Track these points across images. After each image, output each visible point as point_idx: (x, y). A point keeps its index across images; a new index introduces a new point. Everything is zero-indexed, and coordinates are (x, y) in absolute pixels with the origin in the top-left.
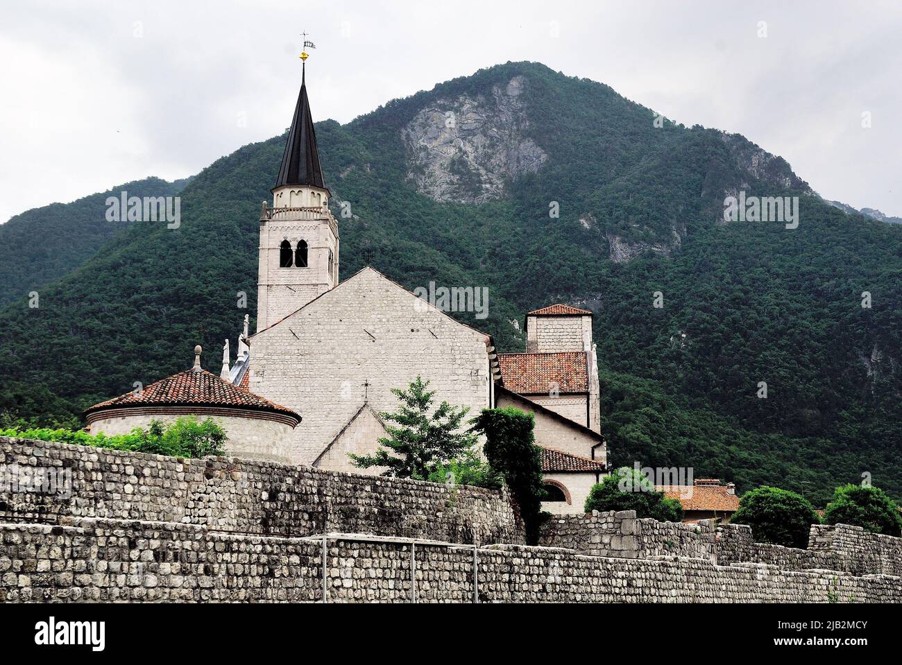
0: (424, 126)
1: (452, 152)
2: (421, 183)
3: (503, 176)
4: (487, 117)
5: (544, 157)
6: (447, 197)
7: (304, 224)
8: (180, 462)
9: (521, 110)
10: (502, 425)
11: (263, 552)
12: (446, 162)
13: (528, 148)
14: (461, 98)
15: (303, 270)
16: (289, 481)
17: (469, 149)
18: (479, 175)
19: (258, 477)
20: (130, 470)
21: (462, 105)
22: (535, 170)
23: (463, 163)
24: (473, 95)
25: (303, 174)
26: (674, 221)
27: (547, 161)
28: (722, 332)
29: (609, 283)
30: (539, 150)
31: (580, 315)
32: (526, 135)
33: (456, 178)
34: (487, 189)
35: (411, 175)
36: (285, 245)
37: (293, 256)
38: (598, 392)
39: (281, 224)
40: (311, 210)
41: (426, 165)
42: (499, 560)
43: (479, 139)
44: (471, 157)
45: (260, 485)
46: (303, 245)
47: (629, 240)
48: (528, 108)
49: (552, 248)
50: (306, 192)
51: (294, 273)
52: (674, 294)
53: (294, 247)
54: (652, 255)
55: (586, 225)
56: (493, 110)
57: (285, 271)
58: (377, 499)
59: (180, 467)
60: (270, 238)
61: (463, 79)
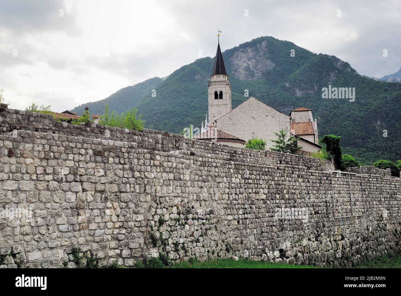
0: (236, 57)
1: (245, 64)
2: (236, 74)
3: (261, 71)
4: (256, 53)
5: (274, 65)
6: (244, 79)
7: (221, 86)
8: (259, 152)
9: (266, 51)
10: (331, 140)
11: (319, 176)
12: (244, 68)
13: (269, 62)
14: (248, 48)
15: (222, 100)
16: (284, 157)
17: (250, 63)
18: (254, 71)
19: (277, 156)
20: (248, 154)
21: (248, 50)
22: (271, 69)
23: (249, 68)
24: (251, 47)
25: (220, 71)
26: (315, 83)
27: (275, 66)
28: (331, 117)
29: (295, 103)
30: (272, 63)
31: (308, 111)
32: (268, 59)
33: (247, 73)
34: (256, 76)
35: (233, 72)
36: (216, 92)
37: (219, 96)
38: (317, 134)
39: (214, 86)
40: (223, 81)
41: (238, 69)
42: (366, 179)
43: (253, 61)
44: (251, 66)
45: (277, 159)
46: (221, 92)
47: (301, 89)
48: (268, 50)
49: (277, 93)
50: (222, 76)
51: (219, 101)
52: (315, 106)
53: (219, 93)
54: (308, 94)
55: (288, 85)
56: (257, 51)
57: (216, 100)
58: (304, 163)
59: (259, 153)
60: (211, 91)
61: (248, 42)
